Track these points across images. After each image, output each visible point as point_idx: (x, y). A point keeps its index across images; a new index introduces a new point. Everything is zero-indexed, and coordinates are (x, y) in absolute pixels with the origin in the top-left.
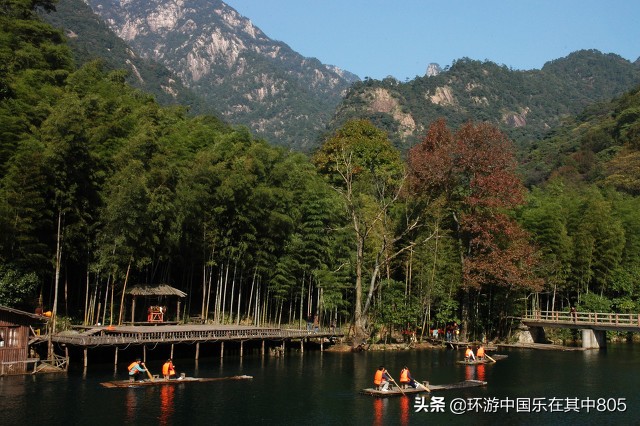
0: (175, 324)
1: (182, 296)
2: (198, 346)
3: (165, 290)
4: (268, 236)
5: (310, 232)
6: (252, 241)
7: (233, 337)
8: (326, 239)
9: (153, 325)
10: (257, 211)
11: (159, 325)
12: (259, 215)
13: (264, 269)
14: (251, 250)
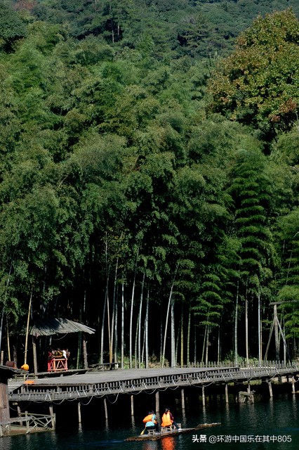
0: (83, 372)
1: (91, 332)
2: (157, 396)
3: (69, 327)
4: (197, 238)
5: (247, 224)
6: (172, 246)
7: (194, 382)
8: (267, 231)
9: (58, 375)
10: (181, 204)
11: (66, 374)
12: (184, 209)
13: (188, 284)
14: (171, 258)
